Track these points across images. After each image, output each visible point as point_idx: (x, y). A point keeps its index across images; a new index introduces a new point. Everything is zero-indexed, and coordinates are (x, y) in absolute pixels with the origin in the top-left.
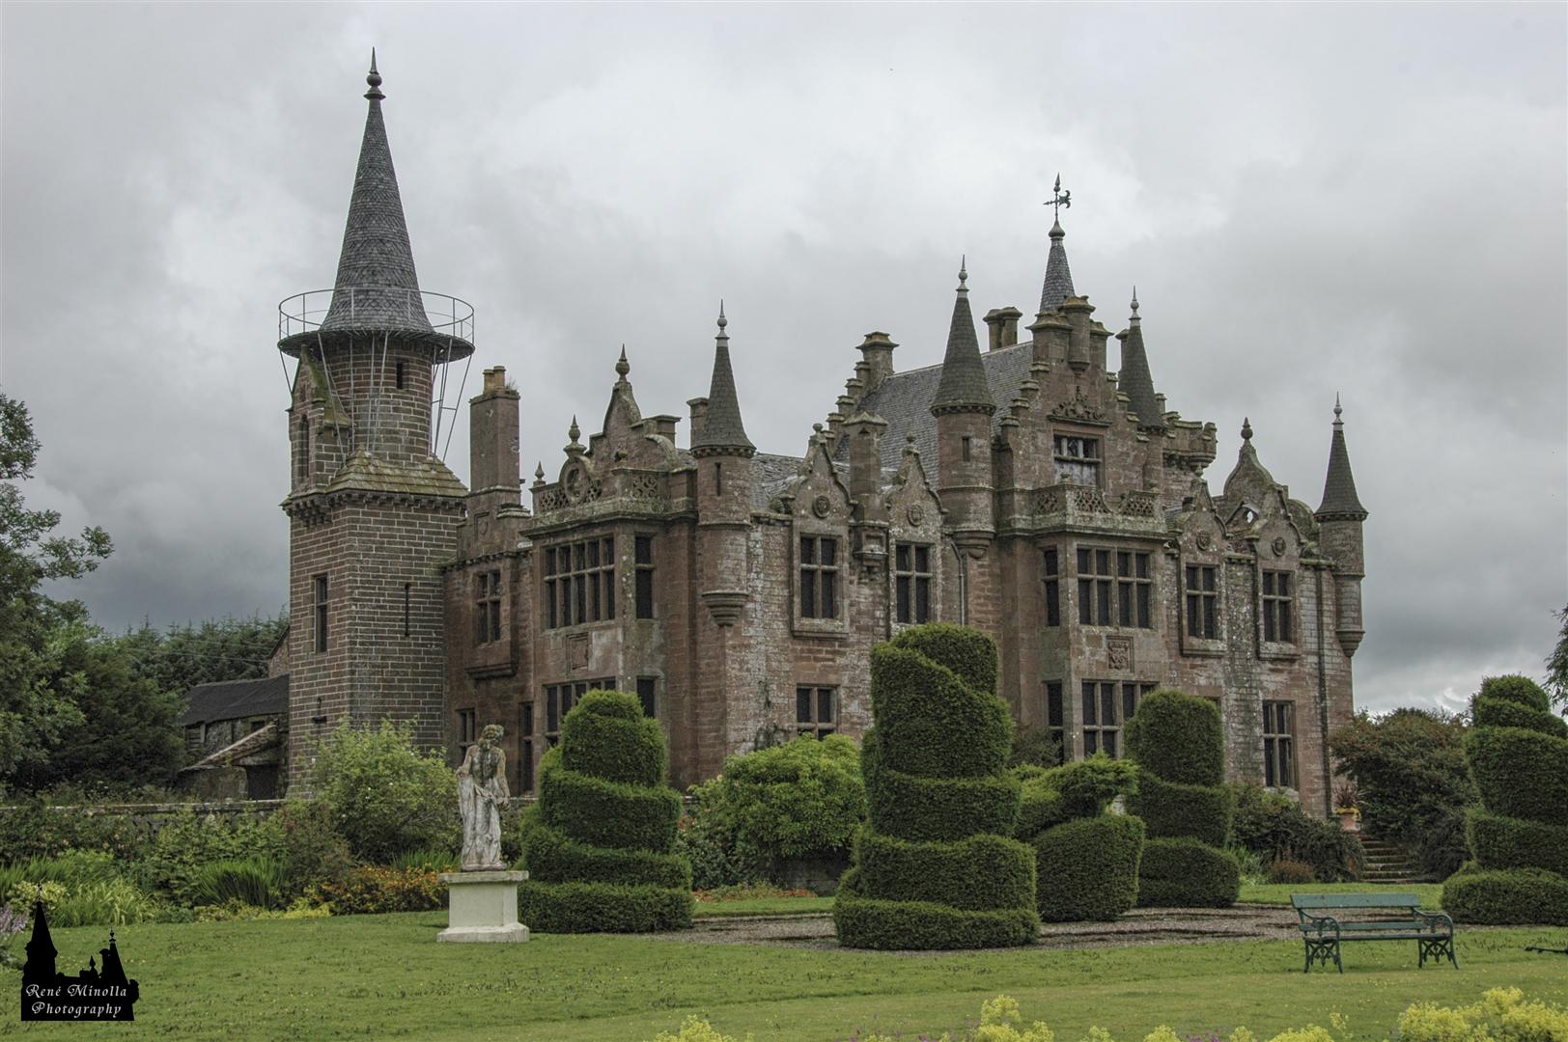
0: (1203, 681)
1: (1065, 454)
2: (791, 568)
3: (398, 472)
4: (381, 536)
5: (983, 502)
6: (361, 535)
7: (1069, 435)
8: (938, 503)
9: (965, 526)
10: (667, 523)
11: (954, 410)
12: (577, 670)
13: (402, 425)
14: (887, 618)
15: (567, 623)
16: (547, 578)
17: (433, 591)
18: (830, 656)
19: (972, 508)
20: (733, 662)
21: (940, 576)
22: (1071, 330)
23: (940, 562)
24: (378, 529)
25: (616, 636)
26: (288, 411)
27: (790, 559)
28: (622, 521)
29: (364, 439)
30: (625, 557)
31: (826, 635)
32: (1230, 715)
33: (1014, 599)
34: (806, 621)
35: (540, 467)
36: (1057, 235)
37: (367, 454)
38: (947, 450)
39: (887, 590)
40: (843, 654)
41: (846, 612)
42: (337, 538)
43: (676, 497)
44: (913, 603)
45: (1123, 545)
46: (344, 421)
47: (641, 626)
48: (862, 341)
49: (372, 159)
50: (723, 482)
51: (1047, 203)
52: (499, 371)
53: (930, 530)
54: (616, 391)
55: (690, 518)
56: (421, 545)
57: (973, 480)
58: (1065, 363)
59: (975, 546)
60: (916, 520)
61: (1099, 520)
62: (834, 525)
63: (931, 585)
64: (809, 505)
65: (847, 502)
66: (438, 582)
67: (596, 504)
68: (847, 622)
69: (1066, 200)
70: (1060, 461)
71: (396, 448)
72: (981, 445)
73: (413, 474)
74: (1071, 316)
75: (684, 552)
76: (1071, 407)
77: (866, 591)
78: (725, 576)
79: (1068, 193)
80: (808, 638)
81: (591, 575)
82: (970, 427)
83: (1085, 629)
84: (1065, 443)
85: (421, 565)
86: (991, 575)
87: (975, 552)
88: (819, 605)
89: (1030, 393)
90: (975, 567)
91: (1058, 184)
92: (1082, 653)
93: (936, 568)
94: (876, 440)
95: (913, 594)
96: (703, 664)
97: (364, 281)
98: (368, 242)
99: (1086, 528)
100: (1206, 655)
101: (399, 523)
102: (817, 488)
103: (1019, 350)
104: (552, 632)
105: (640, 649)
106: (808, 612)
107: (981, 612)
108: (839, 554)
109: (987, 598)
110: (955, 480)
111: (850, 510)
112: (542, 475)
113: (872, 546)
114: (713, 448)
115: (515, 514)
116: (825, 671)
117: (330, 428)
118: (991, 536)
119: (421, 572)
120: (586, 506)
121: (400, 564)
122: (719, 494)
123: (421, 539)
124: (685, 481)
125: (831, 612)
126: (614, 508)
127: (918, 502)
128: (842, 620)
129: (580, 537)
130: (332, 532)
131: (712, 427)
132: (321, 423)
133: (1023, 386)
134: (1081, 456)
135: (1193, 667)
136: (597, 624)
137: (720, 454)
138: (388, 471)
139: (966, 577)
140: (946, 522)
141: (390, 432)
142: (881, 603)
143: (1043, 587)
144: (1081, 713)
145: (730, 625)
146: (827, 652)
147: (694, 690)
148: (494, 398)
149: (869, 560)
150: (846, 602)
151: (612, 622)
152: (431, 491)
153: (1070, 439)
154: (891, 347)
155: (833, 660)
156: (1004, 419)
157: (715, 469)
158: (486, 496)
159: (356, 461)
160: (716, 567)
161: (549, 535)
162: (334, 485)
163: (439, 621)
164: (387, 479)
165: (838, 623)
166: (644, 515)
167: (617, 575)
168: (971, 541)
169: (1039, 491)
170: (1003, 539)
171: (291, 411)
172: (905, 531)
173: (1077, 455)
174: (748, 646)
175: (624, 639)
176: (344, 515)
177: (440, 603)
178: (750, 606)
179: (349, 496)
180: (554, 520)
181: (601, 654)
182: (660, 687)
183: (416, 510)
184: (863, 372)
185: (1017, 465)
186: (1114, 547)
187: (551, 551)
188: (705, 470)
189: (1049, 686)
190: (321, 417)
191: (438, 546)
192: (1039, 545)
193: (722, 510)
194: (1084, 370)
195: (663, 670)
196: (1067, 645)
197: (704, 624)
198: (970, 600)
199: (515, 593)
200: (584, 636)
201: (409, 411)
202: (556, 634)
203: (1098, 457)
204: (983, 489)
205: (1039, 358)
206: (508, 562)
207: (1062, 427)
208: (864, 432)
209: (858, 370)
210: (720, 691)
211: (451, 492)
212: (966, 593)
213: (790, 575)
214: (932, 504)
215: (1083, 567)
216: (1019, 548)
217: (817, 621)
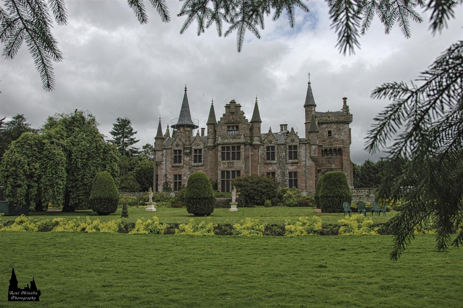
0: (270, 169)
32: (278, 175)
61: (226, 141)
77: (188, 158)
100: (271, 164)
106: (175, 162)
116: (179, 172)
135: (268, 166)
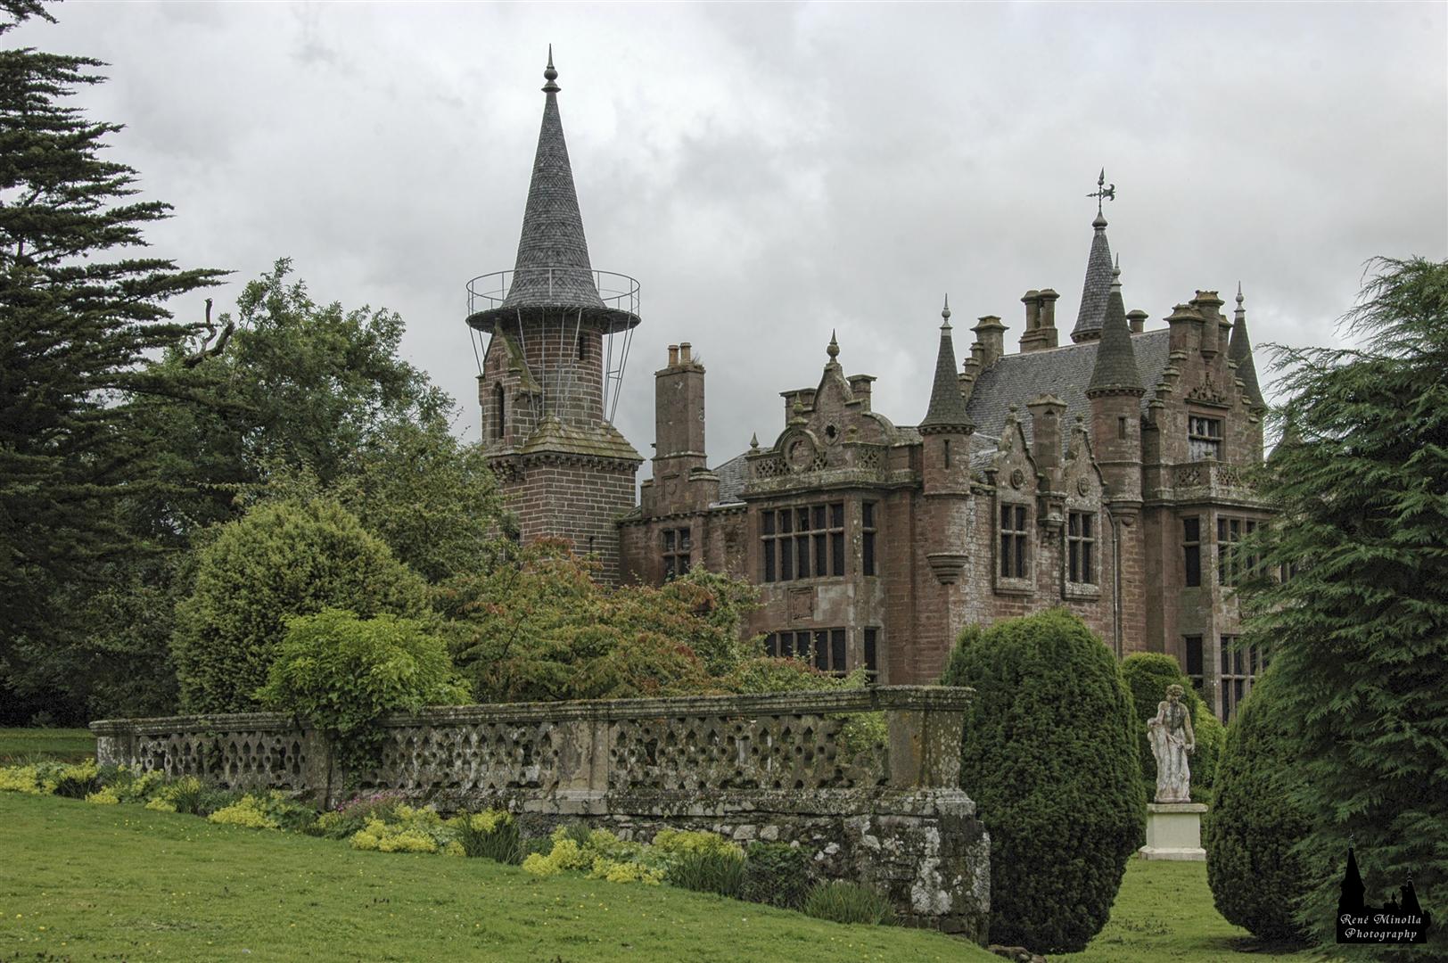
1: (1195, 433)
2: (994, 533)
3: (582, 436)
4: (572, 494)
5: (1135, 474)
6: (556, 493)
7: (1199, 416)
8: (1100, 476)
9: (1120, 497)
10: (887, 491)
11: (1112, 393)
12: (800, 620)
13: (585, 393)
14: (1062, 578)
15: (786, 576)
16: (764, 537)
17: (611, 544)
18: (1020, 611)
19: (1127, 481)
20: (954, 615)
21: (1100, 541)
22: (1203, 322)
23: (1100, 529)
24: (569, 488)
25: (847, 590)
26: (479, 378)
27: (993, 525)
28: (852, 489)
29: (553, 406)
30: (854, 523)
31: (1020, 593)
33: (1159, 562)
34: (1005, 580)
35: (755, 437)
36: (1099, 225)
37: (557, 419)
38: (1104, 428)
39: (1062, 553)
40: (1029, 609)
41: (1034, 573)
42: (532, 494)
43: (897, 469)
44: (1080, 565)
45: (1251, 515)
46: (535, 388)
47: (867, 582)
48: (976, 324)
49: (552, 148)
50: (951, 457)
51: (1091, 195)
52: (686, 347)
53: (1092, 501)
54: (827, 371)
55: (915, 489)
56: (601, 502)
57: (1128, 456)
58: (1198, 352)
59: (1128, 515)
60: (1084, 491)
62: (1024, 496)
63: (1093, 549)
64: (1008, 477)
65: (1035, 475)
66: (614, 536)
67: (824, 473)
68: (1034, 581)
69: (1110, 193)
70: (1192, 439)
71: (579, 415)
72: (1133, 424)
73: (594, 438)
74: (1205, 309)
75: (905, 518)
76: (1202, 391)
77: (1046, 553)
78: (952, 541)
79: (1113, 187)
80: (1006, 595)
81: (816, 536)
82: (1126, 409)
83: (1223, 589)
84: (1195, 424)
85: (602, 521)
86: (1138, 540)
87: (1127, 519)
88: (1013, 566)
89: (1173, 378)
90: (1126, 533)
91: (1102, 178)
92: (1220, 611)
93: (1097, 533)
94: (1059, 420)
95: (1080, 556)
96: (923, 617)
97: (550, 260)
98: (552, 224)
99: (1226, 500)
101: (586, 483)
102: (1014, 462)
103: (1146, 338)
104: (771, 586)
105: (867, 602)
107: (1130, 573)
108: (1028, 521)
109: (1134, 560)
110: (1111, 455)
111: (1037, 481)
112: (757, 445)
113: (1054, 514)
114: (944, 427)
115: (707, 477)
117: (524, 395)
118: (1140, 506)
119: (601, 527)
120: (812, 474)
121: (584, 520)
122: (947, 467)
123: (602, 496)
124: (907, 454)
125: (1021, 573)
126: (846, 478)
127: (1085, 475)
128: (1030, 579)
129: (804, 502)
130: (525, 489)
131: (939, 407)
132: (518, 391)
133: (1165, 372)
134: (1206, 435)
136: (822, 579)
137: (949, 432)
138: (574, 435)
139: (1119, 542)
140: (1105, 492)
141: (575, 399)
142: (1057, 565)
143: (1183, 552)
144: (1220, 663)
145: (952, 583)
146: (1019, 608)
147: (915, 640)
148: (684, 372)
149: (1051, 526)
150: (1034, 563)
151: (841, 578)
152: (609, 453)
153: (1198, 420)
154: (1002, 329)
155: (1022, 614)
156: (1151, 402)
157: (943, 445)
158: (675, 460)
159: (550, 426)
160: (943, 531)
161: (768, 499)
162: (528, 446)
163: (614, 571)
164: (575, 442)
165: (1027, 582)
166: (871, 484)
167: (847, 537)
168: (1125, 510)
169: (1180, 466)
170: (1150, 509)
171: (481, 378)
172: (1076, 501)
173: (1202, 434)
174: (964, 602)
175: (855, 594)
176: (540, 475)
177: (616, 555)
178: (967, 566)
179: (547, 457)
180: (775, 486)
181: (828, 607)
182: (881, 637)
183: (598, 471)
184: (979, 353)
185: (1162, 442)
186: (1243, 516)
187: (768, 514)
188: (933, 447)
189: (1188, 639)
190: (518, 385)
191: (614, 503)
192: (1181, 514)
193: (950, 482)
194: (1212, 357)
195: (884, 621)
196: (1210, 604)
197: (925, 581)
198: (1123, 562)
199: (707, 548)
200: (808, 590)
201: (589, 381)
202: (775, 588)
203: (1219, 435)
204: (1136, 464)
205: (1175, 347)
206: (700, 520)
207: (1194, 409)
208: (1050, 413)
209: (974, 350)
210: (942, 642)
211: (626, 455)
212: (1119, 556)
213: (993, 539)
214: (1094, 477)
215: (1221, 536)
216: (1164, 517)
217: (1012, 580)
